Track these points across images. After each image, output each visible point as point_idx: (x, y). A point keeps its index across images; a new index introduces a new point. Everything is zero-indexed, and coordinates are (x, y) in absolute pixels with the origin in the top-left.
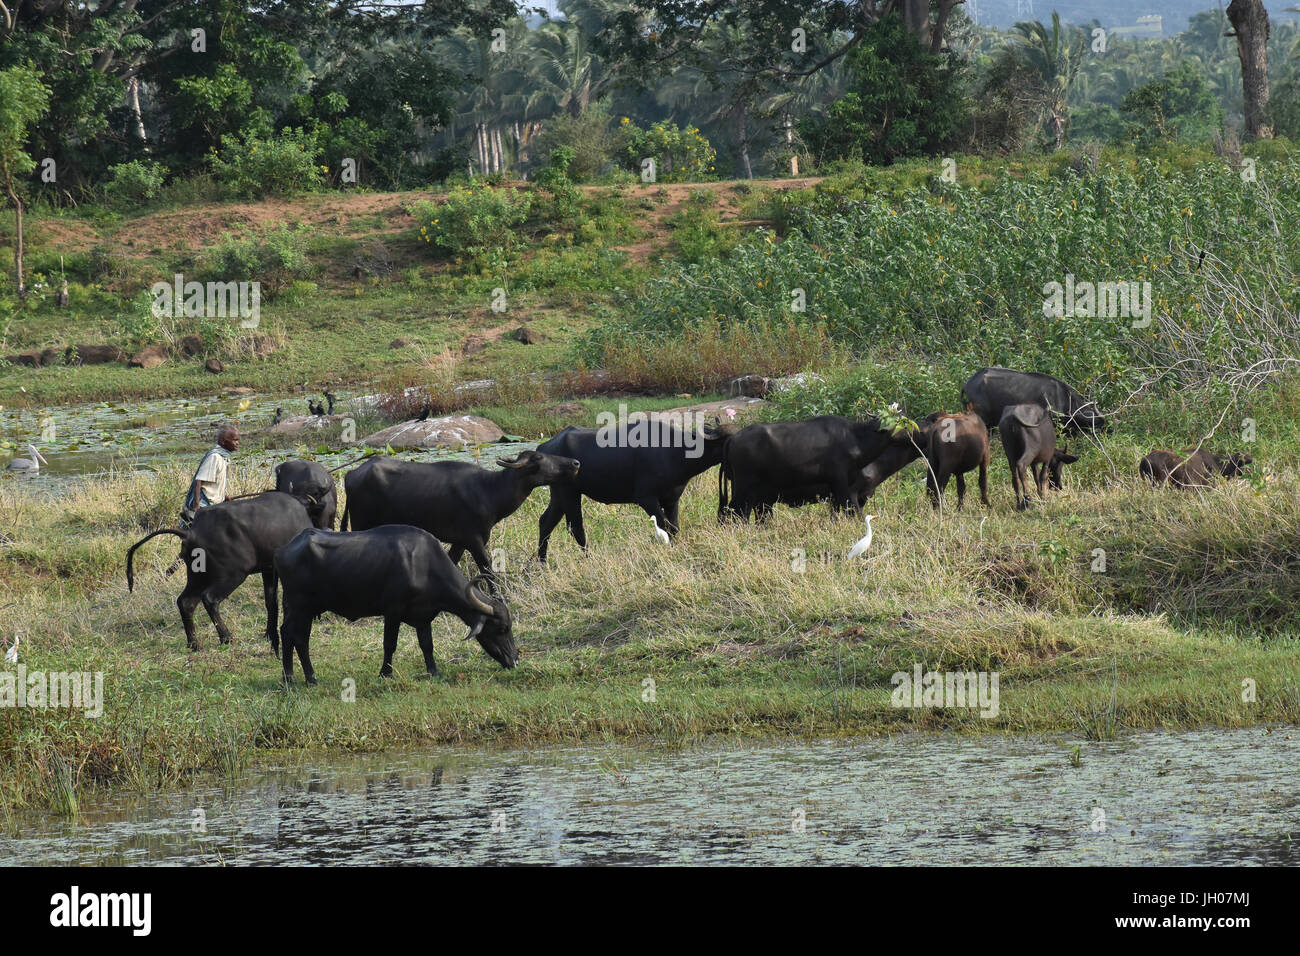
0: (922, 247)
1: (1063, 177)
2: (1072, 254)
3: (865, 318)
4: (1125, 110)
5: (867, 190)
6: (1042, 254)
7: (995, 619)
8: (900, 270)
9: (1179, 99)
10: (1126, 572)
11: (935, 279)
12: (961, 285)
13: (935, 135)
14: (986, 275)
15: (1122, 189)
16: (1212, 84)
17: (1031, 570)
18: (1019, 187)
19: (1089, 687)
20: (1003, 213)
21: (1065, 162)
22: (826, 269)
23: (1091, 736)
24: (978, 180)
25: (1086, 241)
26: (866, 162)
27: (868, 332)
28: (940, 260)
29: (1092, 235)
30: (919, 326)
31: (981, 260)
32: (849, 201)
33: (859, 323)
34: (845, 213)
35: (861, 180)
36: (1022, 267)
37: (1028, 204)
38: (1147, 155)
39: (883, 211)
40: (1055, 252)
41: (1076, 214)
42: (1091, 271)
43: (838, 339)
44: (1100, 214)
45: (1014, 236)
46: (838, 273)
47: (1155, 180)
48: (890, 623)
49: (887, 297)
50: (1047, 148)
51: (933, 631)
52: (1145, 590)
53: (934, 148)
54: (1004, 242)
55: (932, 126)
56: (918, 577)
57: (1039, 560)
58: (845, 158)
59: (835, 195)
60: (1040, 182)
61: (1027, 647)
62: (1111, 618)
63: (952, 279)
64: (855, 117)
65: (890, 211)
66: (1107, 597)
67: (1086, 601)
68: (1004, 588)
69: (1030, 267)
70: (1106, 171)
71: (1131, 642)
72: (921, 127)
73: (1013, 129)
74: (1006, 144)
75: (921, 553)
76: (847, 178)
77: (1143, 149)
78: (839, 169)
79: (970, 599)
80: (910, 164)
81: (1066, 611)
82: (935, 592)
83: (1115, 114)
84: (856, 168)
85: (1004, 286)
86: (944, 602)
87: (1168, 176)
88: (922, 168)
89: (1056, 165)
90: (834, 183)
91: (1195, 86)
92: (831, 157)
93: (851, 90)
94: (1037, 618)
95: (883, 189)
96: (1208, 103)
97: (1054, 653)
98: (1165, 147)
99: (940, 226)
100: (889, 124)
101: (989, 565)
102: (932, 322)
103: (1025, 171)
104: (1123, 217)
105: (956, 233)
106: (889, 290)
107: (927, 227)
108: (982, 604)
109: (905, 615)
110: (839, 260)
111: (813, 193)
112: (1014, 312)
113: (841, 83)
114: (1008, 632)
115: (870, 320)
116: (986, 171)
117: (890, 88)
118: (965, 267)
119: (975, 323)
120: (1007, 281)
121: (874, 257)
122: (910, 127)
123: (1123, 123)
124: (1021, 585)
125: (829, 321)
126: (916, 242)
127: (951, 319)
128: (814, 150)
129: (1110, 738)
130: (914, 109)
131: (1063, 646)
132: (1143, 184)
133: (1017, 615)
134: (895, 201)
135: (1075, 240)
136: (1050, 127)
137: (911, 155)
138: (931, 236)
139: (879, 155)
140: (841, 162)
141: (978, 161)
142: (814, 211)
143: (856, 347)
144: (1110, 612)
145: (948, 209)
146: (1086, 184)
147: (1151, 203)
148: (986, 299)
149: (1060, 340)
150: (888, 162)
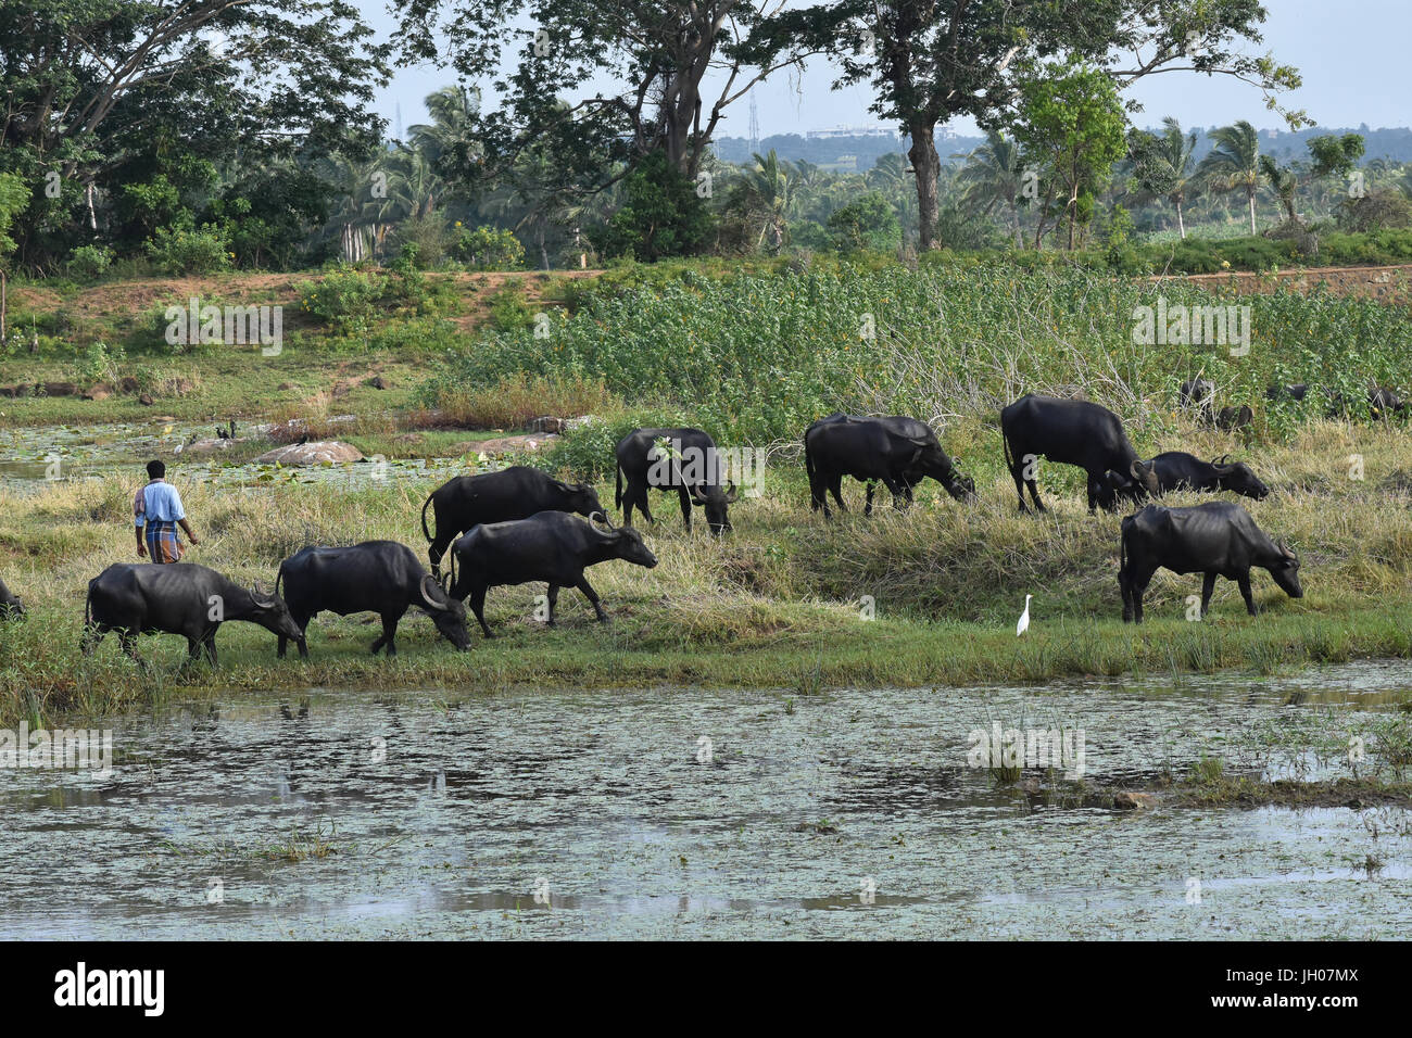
0: (678, 324)
1: (784, 274)
2: (790, 332)
3: (634, 376)
4: (830, 225)
5: (637, 281)
6: (767, 331)
7: (731, 602)
8: (661, 341)
9: (869, 218)
10: (829, 570)
11: (687, 348)
12: (706, 353)
13: (688, 241)
14: (726, 347)
15: (828, 285)
16: (893, 208)
17: (758, 566)
18: (751, 281)
19: (801, 656)
20: (739, 300)
21: (785, 263)
22: (605, 339)
23: (800, 692)
24: (720, 274)
25: (801, 322)
26: (637, 260)
27: (636, 386)
28: (691, 334)
29: (805, 318)
30: (675, 383)
31: (722, 334)
32: (624, 288)
33: (630, 379)
34: (621, 297)
35: (633, 273)
36: (752, 340)
37: (758, 294)
38: (846, 259)
39: (649, 297)
40: (777, 330)
41: (794, 302)
42: (804, 345)
43: (614, 391)
44: (811, 303)
45: (746, 318)
46: (616, 341)
47: (853, 277)
48: (652, 603)
49: (651, 360)
50: (772, 253)
51: (685, 609)
52: (842, 584)
53: (687, 250)
54: (739, 321)
55: (687, 234)
56: (674, 570)
57: (764, 560)
58: (621, 256)
59: (613, 284)
60: (766, 278)
61: (754, 624)
62: (817, 604)
63: (700, 349)
64: (630, 226)
65: (654, 296)
66: (814, 588)
67: (799, 592)
68: (738, 579)
69: (758, 341)
70: (815, 270)
71: (832, 622)
72: (678, 235)
73: (748, 238)
74: (742, 249)
75: (676, 552)
76: (622, 271)
77: (844, 255)
78: (617, 265)
79: (712, 587)
80: (670, 262)
81: (784, 598)
82: (686, 581)
83: (820, 228)
84: (630, 263)
85: (738, 355)
86: (693, 589)
87: (862, 276)
88: (679, 265)
89: (779, 265)
90: (613, 274)
91: (881, 208)
92: (610, 255)
93: (627, 205)
94: (762, 602)
95: (649, 281)
96: (889, 222)
97: (774, 629)
98: (860, 254)
99: (692, 308)
100: (655, 231)
101: (726, 562)
102: (685, 380)
103: (755, 269)
104: (828, 305)
105: (703, 314)
106: (653, 355)
107: (682, 309)
108: (721, 591)
109: (664, 597)
110: (616, 332)
111: (597, 282)
112: (746, 375)
113: (618, 201)
114: (740, 612)
115: (638, 378)
116: (725, 268)
117: (656, 205)
118: (710, 340)
119: (717, 382)
120: (741, 352)
121: (642, 331)
122: (670, 234)
123: (826, 235)
124: (750, 577)
125: (607, 377)
126: (673, 321)
127: (698, 378)
128: (598, 250)
129: (816, 693)
130: (674, 221)
131: (781, 624)
132: (843, 281)
133: (746, 599)
134: (658, 289)
135: (792, 321)
136: (772, 238)
137: (670, 255)
138: (684, 315)
139: (648, 254)
140: (618, 259)
141: (721, 261)
142: (597, 295)
143: (627, 398)
144: (816, 599)
145: (698, 296)
146: (801, 280)
147: (850, 295)
148: (725, 364)
149: (782, 396)
150: (653, 260)
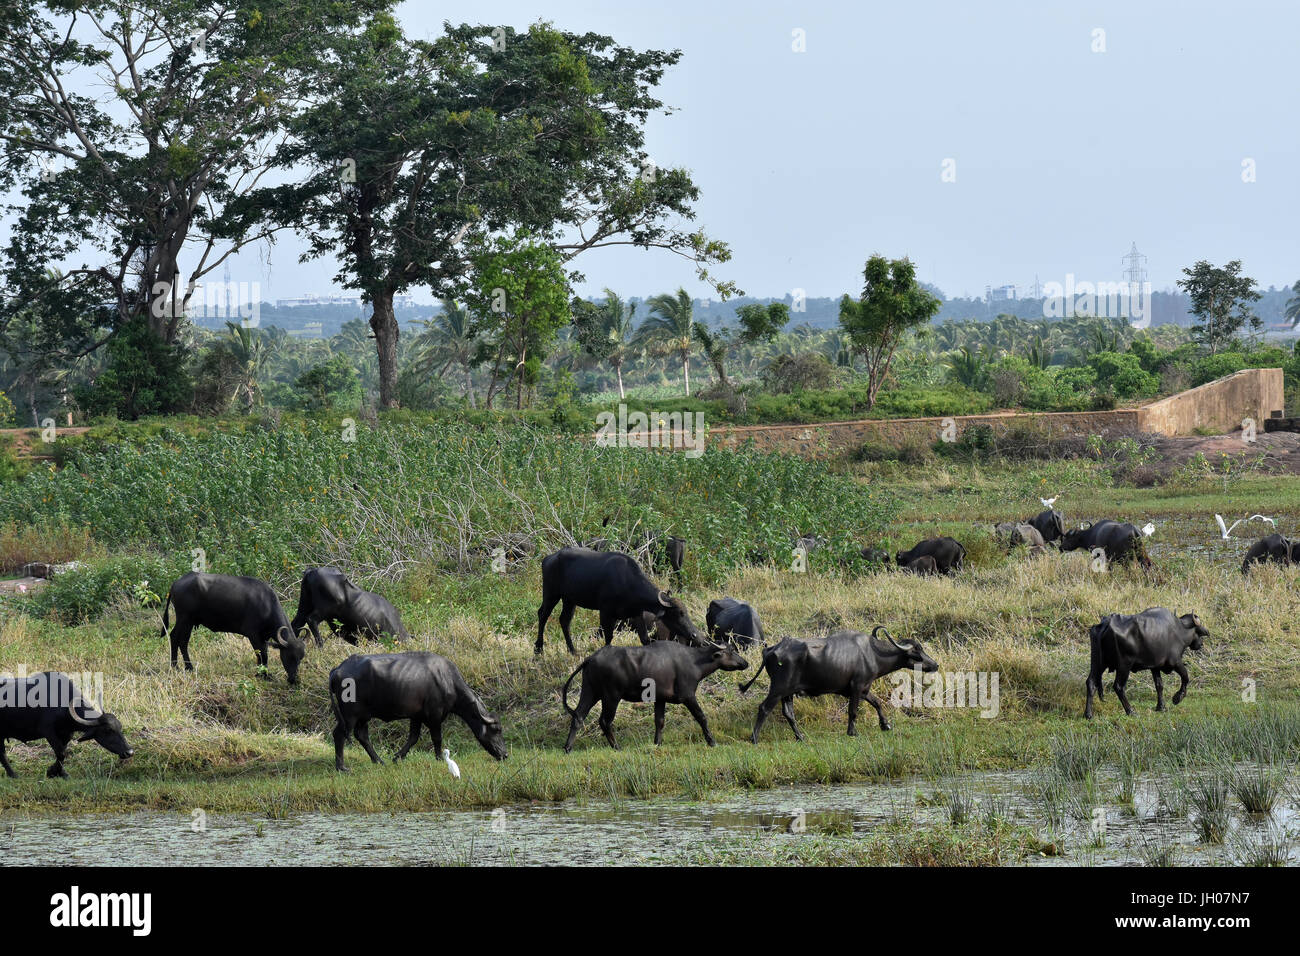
0: (157, 477)
1: (255, 431)
2: (260, 484)
3: (117, 525)
4: (298, 386)
5: (120, 437)
6: (240, 483)
7: (205, 733)
8: (142, 492)
9: (334, 381)
10: (296, 704)
11: (166, 499)
12: (183, 504)
13: (167, 400)
14: (201, 498)
15: (295, 441)
16: (356, 371)
17: (230, 701)
18: (224, 437)
19: (269, 783)
20: (213, 455)
21: (257, 421)
22: (90, 491)
23: (270, 816)
24: (197, 432)
25: (270, 476)
26: (119, 418)
27: (118, 534)
28: (169, 486)
29: (275, 471)
30: (154, 531)
31: (198, 487)
32: (108, 444)
33: (113, 528)
34: (105, 452)
35: (116, 430)
36: (226, 492)
37: (231, 449)
38: (313, 417)
39: (128, 449)
40: (249, 483)
41: (264, 457)
42: (273, 497)
43: (98, 539)
44: (280, 458)
45: (220, 471)
46: (99, 493)
47: (319, 435)
48: (133, 735)
49: (132, 510)
50: (244, 412)
51: (163, 740)
52: (308, 716)
53: (166, 408)
54: (214, 475)
55: (165, 394)
56: (153, 703)
57: (236, 695)
58: (105, 414)
59: (97, 439)
60: (239, 435)
61: (227, 754)
62: (285, 736)
63: (177, 500)
64: (113, 386)
65: (135, 452)
66: (283, 721)
67: (268, 725)
68: (212, 712)
69: (231, 493)
70: (284, 427)
71: (299, 751)
72: (158, 394)
73: (221, 397)
74: (217, 408)
75: (155, 687)
76: (106, 429)
77: (310, 414)
78: (101, 422)
79: (189, 720)
80: (150, 420)
81: (254, 729)
82: (164, 715)
83: (289, 390)
84: (113, 421)
85: (213, 506)
86: (170, 722)
87: (327, 433)
88: (158, 423)
89: (250, 423)
90: (97, 431)
91: (346, 372)
92: (95, 414)
93: (110, 368)
94: (234, 733)
95: (131, 437)
96: (353, 383)
97: (246, 758)
98: (325, 413)
99: (170, 462)
100: (136, 392)
101: (201, 697)
102: (163, 529)
103: (228, 426)
104: (296, 460)
105: (180, 468)
106: (134, 506)
107: (161, 463)
108: (198, 723)
109: (144, 729)
110: (100, 485)
111: (82, 438)
112: (221, 526)
113: (102, 365)
114: (214, 743)
115: (120, 526)
116: (201, 426)
117: (137, 367)
118: (186, 491)
119: (193, 530)
120: (216, 503)
121: (124, 483)
122: (150, 394)
123: (294, 396)
124: (223, 711)
125: (92, 526)
126: (153, 474)
127: (176, 527)
128: (83, 408)
129: (284, 817)
130: (153, 383)
131: (251, 753)
132: (309, 438)
133: (220, 732)
134: (139, 445)
135: (263, 475)
136: (244, 398)
137: (148, 413)
138: (163, 469)
139: (130, 413)
140: (102, 417)
141: (197, 419)
142: (83, 450)
143: (110, 545)
144: (285, 731)
145: (176, 451)
146: (271, 437)
147: (316, 451)
148: (200, 514)
149: (253, 543)
150: (134, 418)
